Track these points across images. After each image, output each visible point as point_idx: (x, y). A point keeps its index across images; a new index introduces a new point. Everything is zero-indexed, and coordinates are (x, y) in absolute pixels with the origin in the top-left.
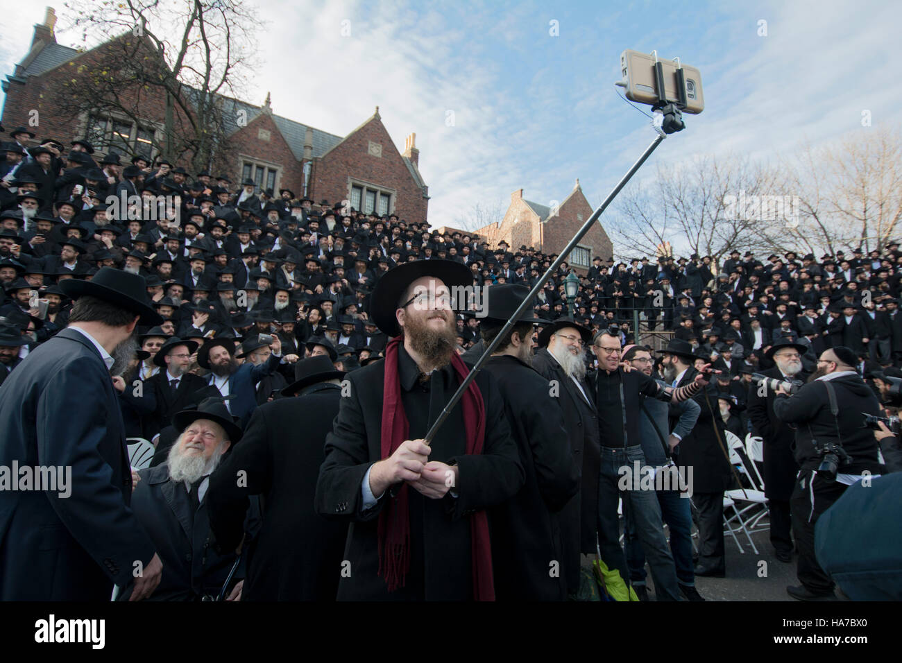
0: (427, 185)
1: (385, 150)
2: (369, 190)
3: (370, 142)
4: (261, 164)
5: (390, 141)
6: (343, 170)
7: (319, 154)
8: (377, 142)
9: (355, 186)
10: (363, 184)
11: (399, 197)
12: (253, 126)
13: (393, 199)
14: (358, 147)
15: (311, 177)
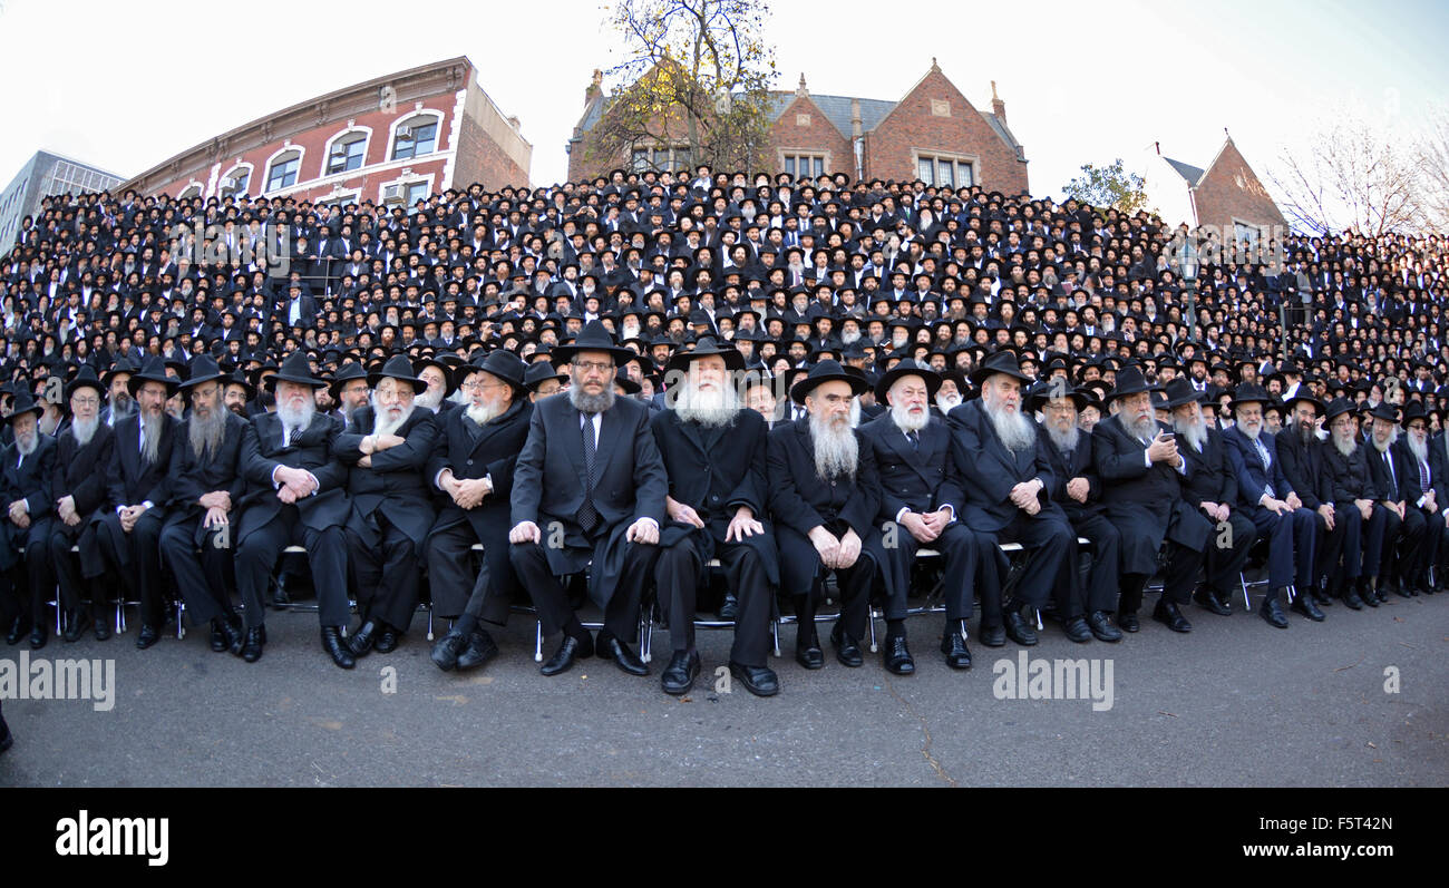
0: (1020, 144)
1: (954, 108)
2: (941, 161)
3: (933, 100)
4: (804, 153)
5: (959, 94)
6: (903, 140)
7: (870, 128)
8: (941, 99)
9: (922, 158)
10: (933, 154)
11: (983, 163)
12: (790, 114)
13: (977, 168)
14: (918, 109)
15: (864, 156)
